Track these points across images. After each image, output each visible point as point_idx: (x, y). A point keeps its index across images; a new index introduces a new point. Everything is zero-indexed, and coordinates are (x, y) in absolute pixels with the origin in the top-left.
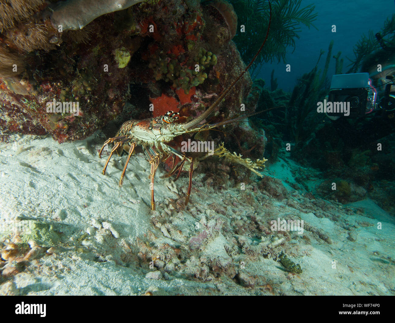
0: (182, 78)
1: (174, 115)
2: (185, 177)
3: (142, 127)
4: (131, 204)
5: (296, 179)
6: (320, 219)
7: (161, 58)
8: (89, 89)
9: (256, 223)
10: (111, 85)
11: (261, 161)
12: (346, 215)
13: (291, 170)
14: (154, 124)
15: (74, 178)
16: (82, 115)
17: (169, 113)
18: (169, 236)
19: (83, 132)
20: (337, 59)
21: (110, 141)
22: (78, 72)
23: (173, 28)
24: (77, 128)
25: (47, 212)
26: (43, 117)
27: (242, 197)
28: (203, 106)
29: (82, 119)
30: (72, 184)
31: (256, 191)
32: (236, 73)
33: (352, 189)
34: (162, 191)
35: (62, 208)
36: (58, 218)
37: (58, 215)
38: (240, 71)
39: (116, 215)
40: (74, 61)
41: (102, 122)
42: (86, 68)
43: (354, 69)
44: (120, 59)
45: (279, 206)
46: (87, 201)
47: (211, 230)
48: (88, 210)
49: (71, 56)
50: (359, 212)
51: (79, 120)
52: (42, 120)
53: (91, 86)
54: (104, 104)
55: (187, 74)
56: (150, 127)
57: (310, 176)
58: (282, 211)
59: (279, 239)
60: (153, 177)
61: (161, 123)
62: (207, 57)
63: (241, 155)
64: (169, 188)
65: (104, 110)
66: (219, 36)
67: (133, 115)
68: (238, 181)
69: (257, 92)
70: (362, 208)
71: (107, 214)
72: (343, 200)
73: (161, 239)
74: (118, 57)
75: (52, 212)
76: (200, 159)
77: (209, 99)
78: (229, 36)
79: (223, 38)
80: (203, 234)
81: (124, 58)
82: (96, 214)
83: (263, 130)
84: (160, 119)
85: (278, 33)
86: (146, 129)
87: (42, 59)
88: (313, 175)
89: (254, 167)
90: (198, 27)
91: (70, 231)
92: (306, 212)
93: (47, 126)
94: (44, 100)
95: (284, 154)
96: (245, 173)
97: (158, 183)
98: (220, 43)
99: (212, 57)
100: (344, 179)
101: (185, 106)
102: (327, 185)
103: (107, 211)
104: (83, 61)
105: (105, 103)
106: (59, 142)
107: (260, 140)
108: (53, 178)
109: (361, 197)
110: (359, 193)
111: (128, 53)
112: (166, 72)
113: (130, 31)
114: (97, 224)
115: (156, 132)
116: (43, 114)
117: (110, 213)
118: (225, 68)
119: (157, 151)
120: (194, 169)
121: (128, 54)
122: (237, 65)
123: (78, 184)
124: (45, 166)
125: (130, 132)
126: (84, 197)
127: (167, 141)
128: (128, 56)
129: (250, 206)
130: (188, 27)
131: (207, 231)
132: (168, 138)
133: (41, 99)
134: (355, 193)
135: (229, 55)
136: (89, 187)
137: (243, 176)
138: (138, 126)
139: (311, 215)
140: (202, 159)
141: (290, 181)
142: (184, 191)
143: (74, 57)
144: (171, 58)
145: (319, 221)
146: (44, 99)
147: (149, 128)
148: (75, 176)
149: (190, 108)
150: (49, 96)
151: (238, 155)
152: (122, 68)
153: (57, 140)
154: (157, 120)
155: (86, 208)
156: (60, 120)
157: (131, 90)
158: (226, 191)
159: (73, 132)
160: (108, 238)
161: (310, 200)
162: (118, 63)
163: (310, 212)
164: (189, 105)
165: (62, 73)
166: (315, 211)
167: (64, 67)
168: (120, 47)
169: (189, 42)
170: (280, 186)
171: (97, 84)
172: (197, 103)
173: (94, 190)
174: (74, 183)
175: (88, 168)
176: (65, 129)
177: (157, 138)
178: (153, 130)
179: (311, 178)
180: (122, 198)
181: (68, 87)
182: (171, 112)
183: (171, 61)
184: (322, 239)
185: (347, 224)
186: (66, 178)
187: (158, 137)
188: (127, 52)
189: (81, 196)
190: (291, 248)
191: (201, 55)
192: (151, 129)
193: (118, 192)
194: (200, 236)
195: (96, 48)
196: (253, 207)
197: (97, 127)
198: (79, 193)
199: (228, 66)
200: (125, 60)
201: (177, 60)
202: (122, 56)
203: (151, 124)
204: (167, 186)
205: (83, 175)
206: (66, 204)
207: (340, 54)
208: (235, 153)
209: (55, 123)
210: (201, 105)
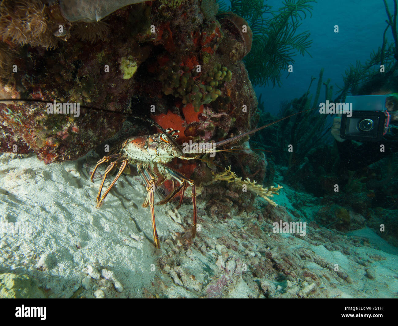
0: (194, 93)
1: (174, 132)
2: (186, 204)
3: (137, 145)
4: (134, 242)
5: (294, 205)
6: (332, 252)
7: (173, 70)
8: (89, 101)
9: (273, 261)
10: (113, 98)
11: (274, 188)
12: (354, 246)
13: (287, 195)
14: (150, 142)
15: (63, 209)
16: (78, 132)
17: (167, 131)
18: (181, 283)
19: (76, 151)
20: (326, 86)
21: (106, 160)
22: (77, 80)
23: (190, 37)
24: (70, 147)
25: (28, 258)
26: (28, 131)
27: (248, 228)
28: (212, 125)
29: (77, 136)
30: (61, 217)
31: (261, 220)
32: (245, 92)
33: (351, 216)
34: (166, 222)
35: (48, 251)
36: (44, 266)
37: (44, 262)
38: (248, 91)
39: (117, 258)
40: (74, 67)
41: (99, 140)
42: (88, 75)
43: (342, 97)
44: (126, 69)
45: (288, 237)
46: (80, 240)
47: (231, 274)
48: (82, 252)
49: (70, 61)
50: (365, 243)
51: (72, 137)
52: (26, 136)
53: (91, 97)
54: (102, 119)
55: (201, 89)
56: (145, 145)
57: (306, 201)
58: (291, 243)
59: (309, 284)
60: (153, 207)
61: (158, 142)
62: (222, 72)
63: (255, 181)
64: (172, 218)
65: (102, 126)
66: (234, 51)
67: (130, 132)
68: (243, 208)
69: (258, 114)
70: (366, 238)
71: (105, 257)
72: (343, 228)
73: (173, 289)
74: (124, 66)
75: (36, 258)
76: (206, 184)
77: (218, 118)
78: (244, 52)
79: (238, 53)
80: (223, 280)
81: (130, 68)
82: (92, 257)
83: (263, 153)
84: (158, 137)
85: (273, 57)
86: (141, 147)
87: (34, 62)
88: (308, 201)
89: (268, 195)
90: (217, 39)
91: (60, 286)
92: (316, 245)
93: (32, 143)
94: (33, 112)
95: (277, 177)
96: (250, 200)
97: (160, 212)
98: (235, 58)
99: (227, 72)
100: (342, 206)
101: (193, 125)
102: (325, 211)
103: (105, 252)
104: (85, 67)
105: (104, 118)
106: (45, 163)
107: (261, 164)
108: (37, 210)
109: (360, 225)
110: (358, 221)
111: (135, 62)
112: (178, 86)
113: (145, 35)
114: (94, 273)
115: (152, 151)
116: (30, 128)
117: (109, 256)
118: (236, 86)
119: (152, 173)
120: (197, 195)
121: (135, 64)
122: (246, 84)
123: (69, 216)
124: (26, 193)
125: (124, 149)
126: (77, 234)
127: (164, 162)
128: (134, 66)
129: (258, 238)
130: (205, 38)
131: (227, 276)
132: (165, 159)
133: (29, 110)
134: (354, 221)
135: (239, 74)
136: (82, 221)
137: (248, 202)
138: (132, 143)
139: (322, 248)
140: (208, 184)
141: (288, 208)
142: (190, 222)
143: (74, 62)
144: (184, 71)
145: (332, 255)
146: (33, 110)
147: (144, 147)
148: (64, 205)
149: (199, 127)
150: (39, 107)
151: (252, 181)
152: (127, 80)
153: (43, 160)
154: (154, 138)
155: (80, 250)
156: (49, 136)
157: (132, 104)
158: (231, 220)
159: (64, 151)
160: (109, 292)
161: (315, 229)
162: (124, 73)
163: (320, 244)
164: (197, 125)
165: (57, 80)
166: (325, 242)
167: (62, 73)
168: (127, 55)
169: (205, 54)
170: (285, 215)
171: (98, 96)
172: (206, 122)
173: (89, 224)
174: (64, 216)
175: (80, 195)
176: (55, 147)
177: (152, 159)
178: (148, 149)
179: (307, 204)
180: (122, 234)
181: (64, 97)
182: (170, 130)
183: (184, 74)
184: (342, 277)
185: (360, 258)
186: (53, 209)
187: (153, 157)
188: (133, 62)
189: (74, 233)
190: (320, 294)
191: (216, 70)
192: (147, 148)
193: (117, 226)
194: (219, 283)
195: (100, 54)
196: (262, 240)
197: (93, 146)
198: (70, 229)
199: (238, 84)
200: (131, 70)
201: (190, 74)
202: (128, 66)
203: (146, 142)
204: (171, 216)
205: (74, 205)
206: (54, 245)
207: (329, 81)
208: (248, 178)
209: (44, 140)
210: (210, 124)
